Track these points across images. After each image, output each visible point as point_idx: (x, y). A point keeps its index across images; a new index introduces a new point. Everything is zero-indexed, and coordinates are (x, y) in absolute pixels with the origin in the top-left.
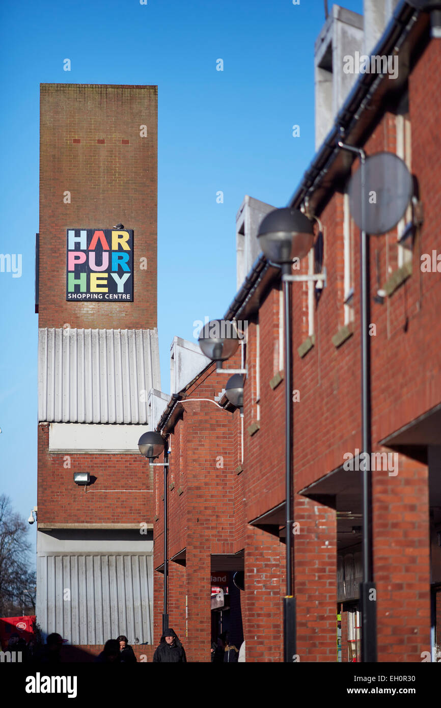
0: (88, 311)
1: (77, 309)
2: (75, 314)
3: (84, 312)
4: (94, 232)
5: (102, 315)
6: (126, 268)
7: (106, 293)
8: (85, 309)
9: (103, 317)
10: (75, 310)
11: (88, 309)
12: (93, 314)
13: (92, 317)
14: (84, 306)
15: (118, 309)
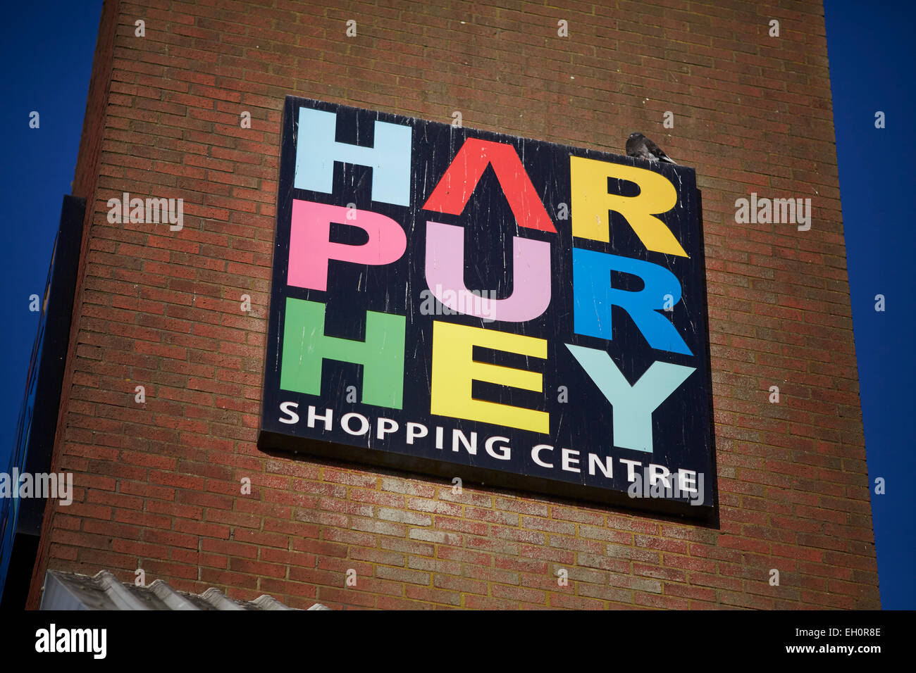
0: (406, 526)
1: (328, 502)
2: (315, 529)
3: (380, 528)
4: (459, 144)
5: (505, 564)
6: (661, 334)
7: (536, 438)
8: (385, 513)
9: (514, 578)
10: (316, 507)
11: (410, 518)
12: (442, 551)
13: (438, 565)
14: (377, 495)
15: (611, 550)
